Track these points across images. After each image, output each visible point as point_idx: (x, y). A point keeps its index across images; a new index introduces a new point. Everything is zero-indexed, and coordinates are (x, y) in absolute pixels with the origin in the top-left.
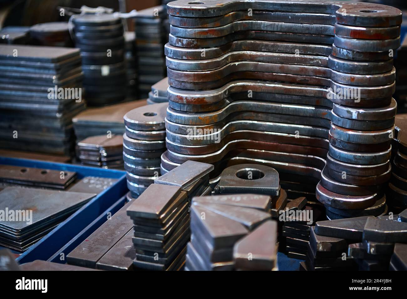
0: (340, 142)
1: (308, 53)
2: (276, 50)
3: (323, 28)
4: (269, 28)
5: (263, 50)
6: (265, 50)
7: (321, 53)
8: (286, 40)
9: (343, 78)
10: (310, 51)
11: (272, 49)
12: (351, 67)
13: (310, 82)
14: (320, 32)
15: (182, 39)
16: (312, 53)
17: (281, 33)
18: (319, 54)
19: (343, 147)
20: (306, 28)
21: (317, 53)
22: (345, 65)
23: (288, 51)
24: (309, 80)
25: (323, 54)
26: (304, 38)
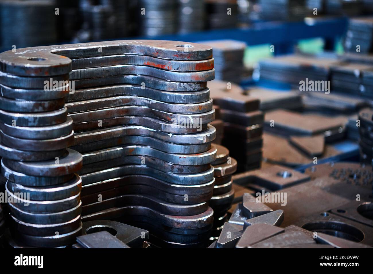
0: (189, 168)
1: (110, 95)
2: (81, 99)
3: (121, 69)
4: (72, 77)
5: (69, 101)
6: (71, 101)
7: (121, 93)
8: (84, 86)
9: (192, 108)
10: (111, 94)
11: (77, 98)
12: (198, 97)
13: (109, 123)
14: (119, 73)
15: (43, 102)
16: (113, 95)
17: (79, 80)
18: (118, 94)
19: (191, 171)
20: (107, 70)
21: (117, 94)
22: (193, 96)
23: (92, 97)
24: (109, 122)
25: (123, 93)
26: (100, 82)
